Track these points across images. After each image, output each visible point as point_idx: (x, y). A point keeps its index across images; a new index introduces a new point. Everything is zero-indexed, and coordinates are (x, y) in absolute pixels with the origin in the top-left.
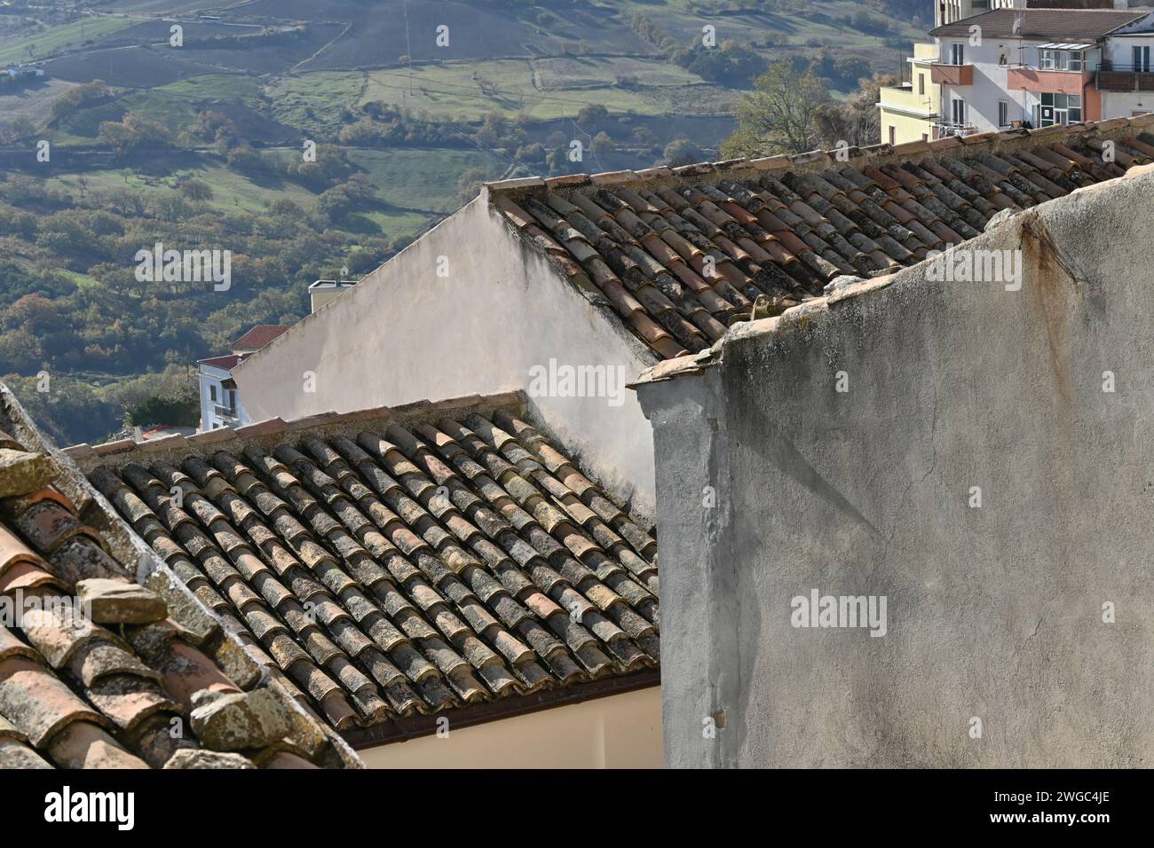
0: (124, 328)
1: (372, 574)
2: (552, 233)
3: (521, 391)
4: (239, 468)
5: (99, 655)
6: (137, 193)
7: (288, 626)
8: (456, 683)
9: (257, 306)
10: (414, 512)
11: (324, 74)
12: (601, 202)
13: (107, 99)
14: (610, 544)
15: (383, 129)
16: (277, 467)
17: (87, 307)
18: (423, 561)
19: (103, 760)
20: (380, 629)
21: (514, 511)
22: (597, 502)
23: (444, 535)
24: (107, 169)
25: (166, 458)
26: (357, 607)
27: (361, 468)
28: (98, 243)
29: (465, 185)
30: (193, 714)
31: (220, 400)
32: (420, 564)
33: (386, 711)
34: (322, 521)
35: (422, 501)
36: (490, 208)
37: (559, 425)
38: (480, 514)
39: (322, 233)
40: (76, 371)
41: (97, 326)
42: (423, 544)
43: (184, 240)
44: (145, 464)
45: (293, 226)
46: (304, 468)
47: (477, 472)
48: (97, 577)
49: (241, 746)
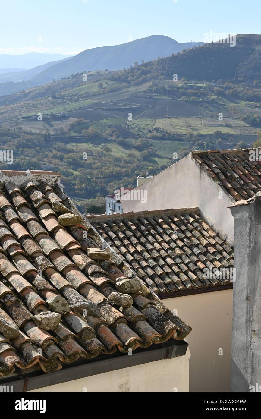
0: (86, 186)
1: (156, 254)
2: (208, 165)
3: (198, 208)
4: (121, 224)
5: (92, 267)
6: (91, 149)
7: (133, 267)
8: (177, 285)
9: (122, 182)
10: (167, 238)
11: (144, 119)
12: (222, 157)
13: (85, 123)
14: (220, 250)
15: (159, 135)
16: (131, 224)
17: (76, 180)
18: (170, 252)
19: (93, 294)
20: (157, 269)
21: (194, 240)
22: (217, 239)
23: (175, 245)
24: (83, 142)
25: (102, 220)
26: (151, 263)
27: (154, 226)
28: (80, 163)
29: (181, 151)
30: (116, 283)
31: (111, 207)
32: (169, 252)
33: (158, 291)
34: (143, 239)
35: (170, 236)
36: (192, 158)
37: (208, 217)
38: (185, 240)
39: (141, 162)
40: (72, 197)
41: (78, 185)
42: (169, 247)
43: (103, 163)
44: (97, 222)
45: (133, 160)
46: (138, 225)
47: (185, 229)
48: (92, 247)
49: (128, 292)
